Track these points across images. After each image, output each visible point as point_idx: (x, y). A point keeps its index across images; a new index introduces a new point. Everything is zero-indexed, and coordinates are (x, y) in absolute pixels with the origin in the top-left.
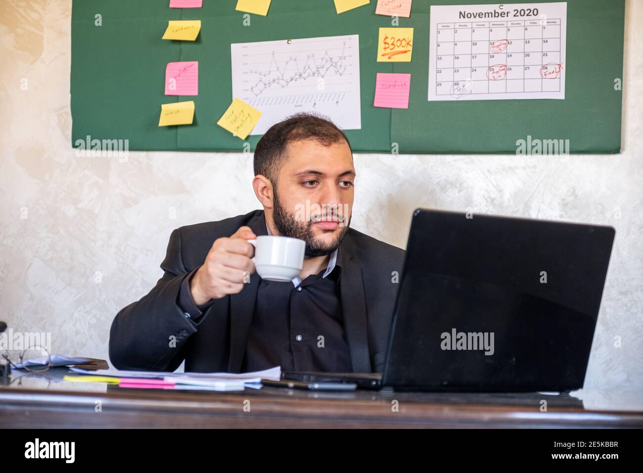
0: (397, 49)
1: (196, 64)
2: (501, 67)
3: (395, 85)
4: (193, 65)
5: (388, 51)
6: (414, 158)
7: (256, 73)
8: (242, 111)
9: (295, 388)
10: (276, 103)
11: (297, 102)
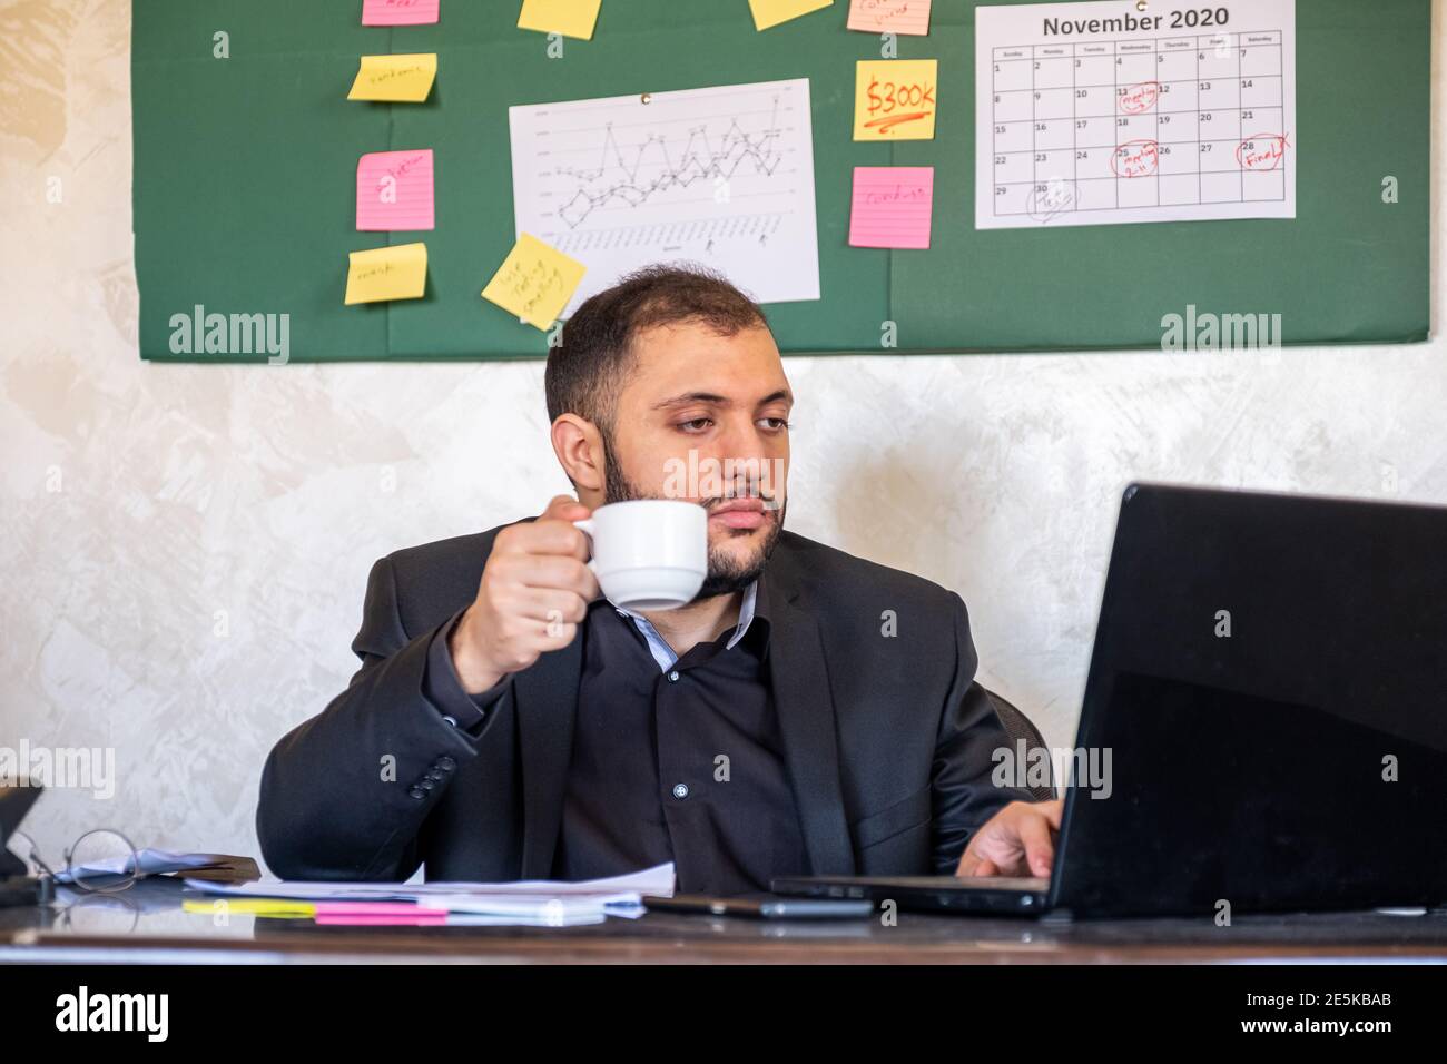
0: (899, 111)
1: (428, 155)
2: (1145, 146)
3: (897, 195)
4: (421, 158)
5: (879, 114)
6: (946, 363)
7: (570, 173)
8: (540, 264)
9: (730, 914)
10: (618, 242)
11: (668, 239)
